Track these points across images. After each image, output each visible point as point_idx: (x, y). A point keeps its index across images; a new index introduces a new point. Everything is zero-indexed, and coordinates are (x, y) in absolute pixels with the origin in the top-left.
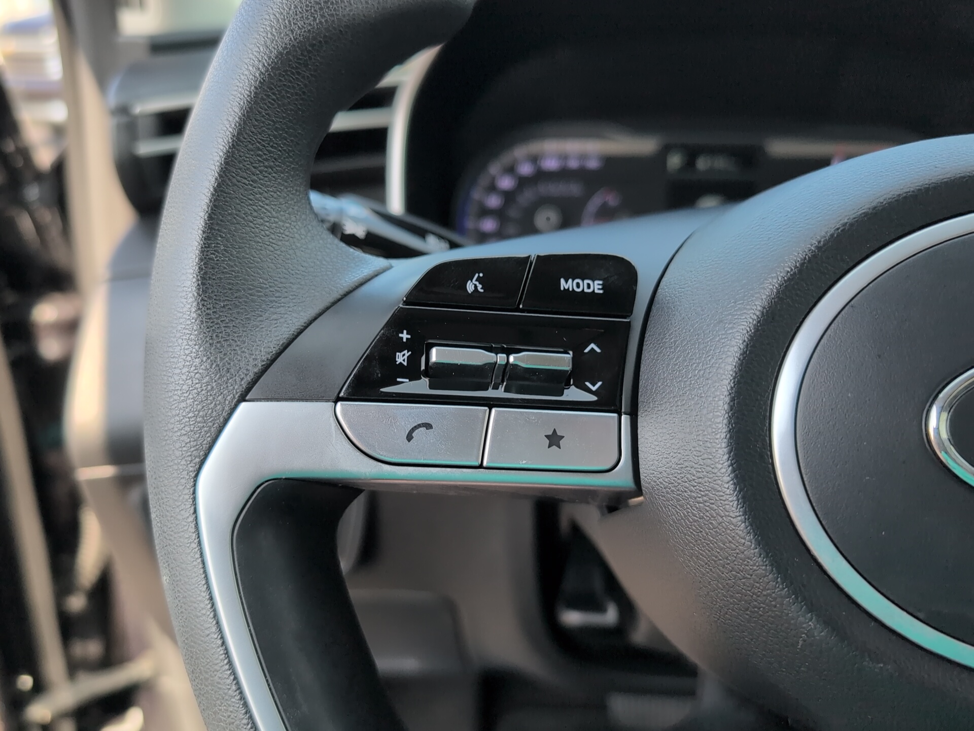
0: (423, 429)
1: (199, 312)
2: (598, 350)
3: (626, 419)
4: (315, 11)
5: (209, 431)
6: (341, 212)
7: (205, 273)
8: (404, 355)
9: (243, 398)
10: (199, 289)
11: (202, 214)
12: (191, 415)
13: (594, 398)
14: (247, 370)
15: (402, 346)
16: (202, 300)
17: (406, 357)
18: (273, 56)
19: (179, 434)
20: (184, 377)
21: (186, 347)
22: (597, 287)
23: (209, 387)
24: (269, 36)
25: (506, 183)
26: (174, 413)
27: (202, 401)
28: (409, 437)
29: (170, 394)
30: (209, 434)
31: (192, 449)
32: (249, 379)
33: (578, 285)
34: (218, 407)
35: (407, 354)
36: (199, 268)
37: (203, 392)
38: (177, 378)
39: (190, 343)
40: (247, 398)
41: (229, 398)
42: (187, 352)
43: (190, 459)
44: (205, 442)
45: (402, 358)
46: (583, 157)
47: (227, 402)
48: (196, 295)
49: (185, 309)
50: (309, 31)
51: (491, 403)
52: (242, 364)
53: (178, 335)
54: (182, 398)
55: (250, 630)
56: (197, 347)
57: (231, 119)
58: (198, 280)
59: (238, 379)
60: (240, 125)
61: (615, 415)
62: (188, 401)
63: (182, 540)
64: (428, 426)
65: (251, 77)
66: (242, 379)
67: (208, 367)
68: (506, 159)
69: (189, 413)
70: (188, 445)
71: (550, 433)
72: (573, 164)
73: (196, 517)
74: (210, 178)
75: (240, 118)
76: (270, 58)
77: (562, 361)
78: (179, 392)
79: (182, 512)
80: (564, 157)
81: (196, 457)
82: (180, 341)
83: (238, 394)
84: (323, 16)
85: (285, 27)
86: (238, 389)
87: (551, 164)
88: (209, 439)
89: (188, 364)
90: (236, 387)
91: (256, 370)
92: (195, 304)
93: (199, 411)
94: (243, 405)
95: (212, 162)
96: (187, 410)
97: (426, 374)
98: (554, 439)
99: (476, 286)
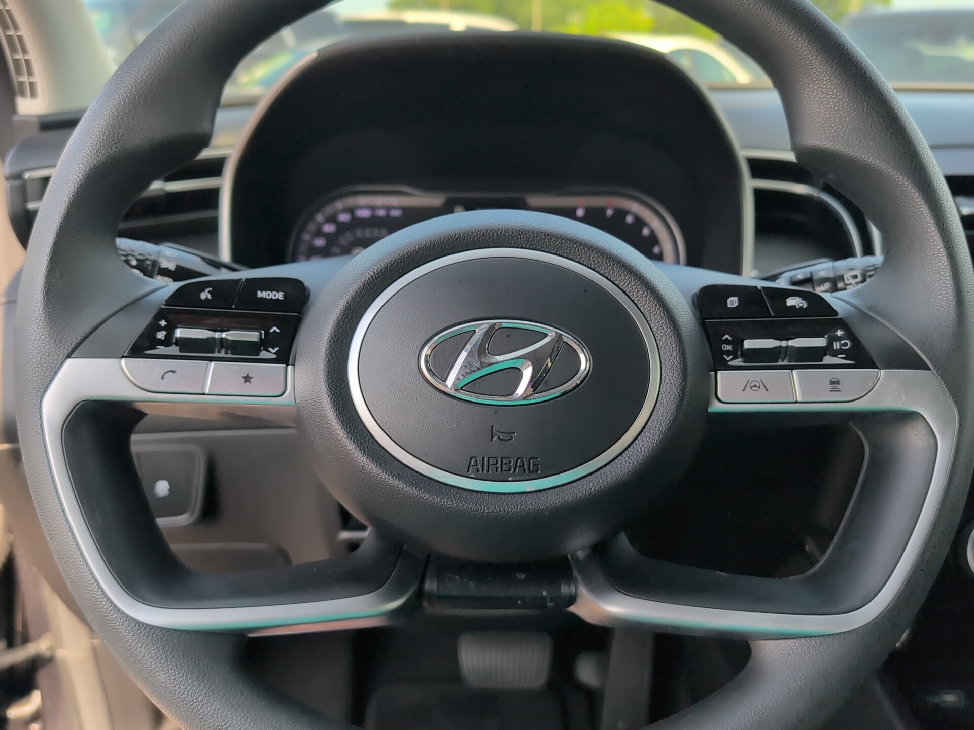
0: (170, 373)
1: (44, 310)
2: (278, 331)
3: (291, 368)
4: (112, 145)
5: (50, 374)
6: (159, 253)
7: (48, 289)
8: (162, 334)
9: (69, 356)
10: (44, 298)
11: (46, 257)
12: (39, 366)
13: (275, 356)
14: (72, 341)
15: (161, 329)
16: (46, 304)
17: (164, 335)
18: (87, 170)
19: (32, 376)
20: (36, 346)
21: (37, 329)
22: (280, 296)
23: (50, 351)
24: (85, 159)
25: (329, 228)
26: (29, 365)
27: (45, 358)
28: (163, 378)
29: (27, 355)
30: (49, 376)
31: (40, 384)
32: (73, 346)
33: (269, 295)
34: (55, 362)
35: (164, 333)
36: (44, 286)
37: (46, 354)
38: (31, 346)
39: (39, 327)
40: (72, 356)
41: (61, 357)
42: (37, 332)
43: (38, 389)
44: (47, 380)
45: (161, 335)
46: (388, 208)
47: (60, 359)
48: (42, 301)
49: (36, 309)
50: (108, 156)
51: (211, 360)
52: (69, 339)
53: (32, 323)
54: (34, 357)
55: (71, 481)
56: (43, 329)
57: (63, 205)
58: (44, 293)
59: (66, 347)
60: (68, 208)
61: (285, 365)
62: (37, 359)
63: (33, 434)
64: (173, 371)
65: (75, 182)
66: (69, 347)
67: (49, 340)
68: (328, 210)
69: (38, 365)
70: (37, 382)
71: (245, 375)
72: (381, 213)
73: (41, 421)
74: (51, 237)
75: (68, 204)
76: (85, 171)
77: (253, 336)
78: (32, 354)
79: (33, 419)
80: (373, 208)
81: (41, 388)
82: (33, 326)
83: (67, 354)
84: (116, 148)
85: (94, 154)
86: (66, 352)
87: (364, 214)
88: (49, 379)
89: (37, 338)
90: (65, 351)
91: (77, 342)
92: (42, 306)
93: (44, 364)
94: (69, 361)
95: (52, 229)
96: (38, 363)
97: (176, 344)
98: (247, 379)
99: (207, 295)
